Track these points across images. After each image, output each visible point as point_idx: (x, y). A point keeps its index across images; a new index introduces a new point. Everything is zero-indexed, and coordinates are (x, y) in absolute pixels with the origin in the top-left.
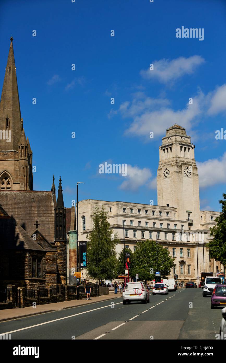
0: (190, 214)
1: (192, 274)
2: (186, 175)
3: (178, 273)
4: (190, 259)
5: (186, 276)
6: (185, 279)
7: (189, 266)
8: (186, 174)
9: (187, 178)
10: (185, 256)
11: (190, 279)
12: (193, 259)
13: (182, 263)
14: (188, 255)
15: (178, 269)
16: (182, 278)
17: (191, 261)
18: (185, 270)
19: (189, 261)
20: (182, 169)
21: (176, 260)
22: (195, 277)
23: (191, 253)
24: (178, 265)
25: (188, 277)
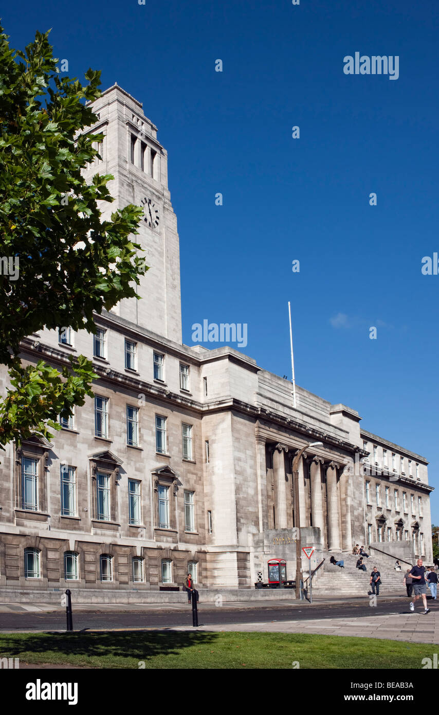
1: (201, 530)
3: (147, 519)
4: (191, 467)
5: (178, 536)
6: (175, 550)
7: (189, 492)
9: (149, 231)
10: (173, 453)
11: (193, 549)
12: (202, 470)
13: (165, 477)
14: (186, 452)
15: (147, 502)
16: (163, 541)
17: (195, 476)
18: (177, 512)
19: (190, 476)
20: (133, 197)
21: (142, 462)
22: (211, 541)
23: (194, 442)
24: (148, 483)
25: (186, 542)
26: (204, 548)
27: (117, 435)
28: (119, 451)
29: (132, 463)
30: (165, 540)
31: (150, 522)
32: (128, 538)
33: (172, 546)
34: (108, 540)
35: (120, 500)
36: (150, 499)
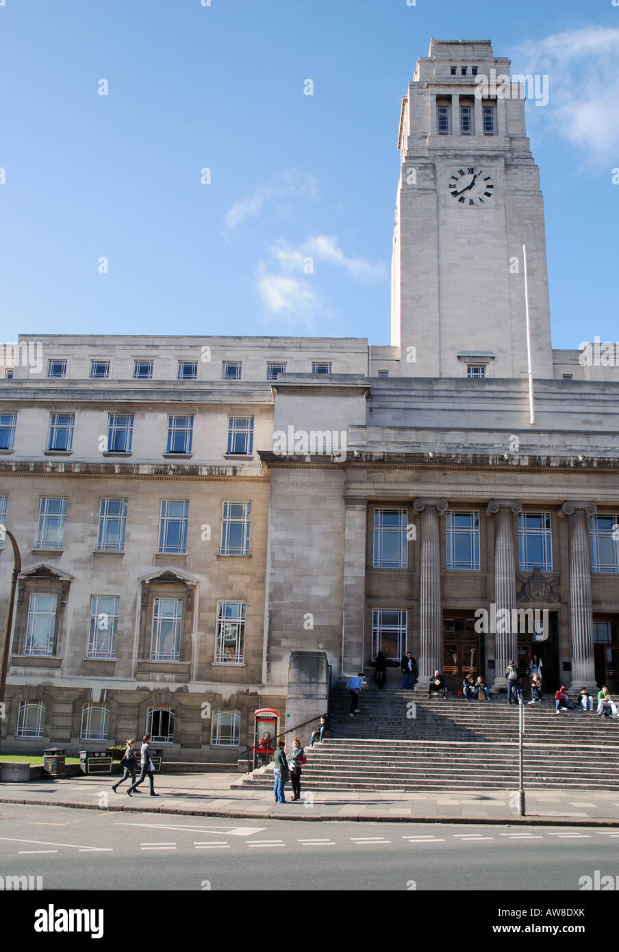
1: (254, 660)
2: (462, 200)
3: (124, 650)
4: (240, 564)
6: (180, 690)
9: (468, 211)
10: (195, 549)
13: (169, 586)
15: (127, 625)
16: (154, 680)
17: (247, 579)
18: (195, 636)
19: (234, 578)
20: (435, 180)
21: (123, 568)
23: (252, 526)
24: (132, 598)
25: (213, 680)
26: (252, 689)
27: (76, 541)
28: (78, 562)
29: (102, 575)
30: (158, 679)
31: (131, 654)
32: (81, 677)
33: (173, 687)
34: (37, 681)
36: (134, 620)
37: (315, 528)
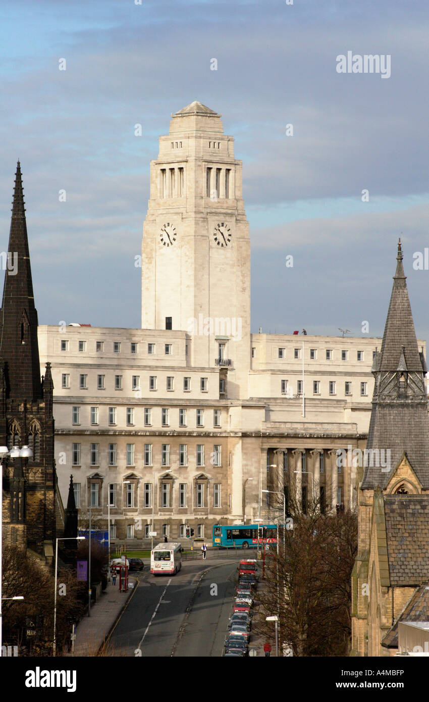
0: (225, 344)
1: (224, 506)
2: (218, 243)
3: (190, 504)
4: (219, 470)
5: (209, 511)
6: (206, 518)
7: (217, 484)
8: (217, 241)
9: (221, 251)
10: (207, 464)
11: (218, 517)
12: (227, 470)
13: (201, 480)
14: (217, 461)
15: (190, 494)
16: (199, 515)
17: (221, 475)
18: (208, 498)
19: (218, 475)
20: (208, 229)
21: (188, 473)
22: (230, 513)
23: (222, 455)
24: (191, 484)
25: (214, 514)
26: (225, 516)
27: (174, 463)
28: (174, 471)
29: (182, 475)
31: (191, 505)
32: (178, 515)
33: (204, 517)
34: (167, 517)
35: (174, 496)
36: (192, 493)
37: (253, 460)
